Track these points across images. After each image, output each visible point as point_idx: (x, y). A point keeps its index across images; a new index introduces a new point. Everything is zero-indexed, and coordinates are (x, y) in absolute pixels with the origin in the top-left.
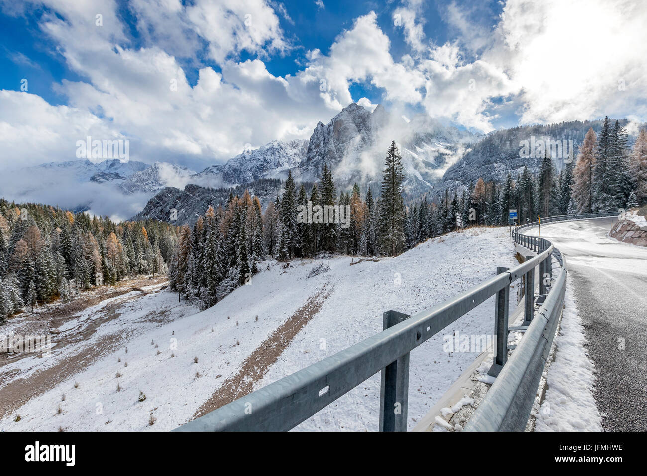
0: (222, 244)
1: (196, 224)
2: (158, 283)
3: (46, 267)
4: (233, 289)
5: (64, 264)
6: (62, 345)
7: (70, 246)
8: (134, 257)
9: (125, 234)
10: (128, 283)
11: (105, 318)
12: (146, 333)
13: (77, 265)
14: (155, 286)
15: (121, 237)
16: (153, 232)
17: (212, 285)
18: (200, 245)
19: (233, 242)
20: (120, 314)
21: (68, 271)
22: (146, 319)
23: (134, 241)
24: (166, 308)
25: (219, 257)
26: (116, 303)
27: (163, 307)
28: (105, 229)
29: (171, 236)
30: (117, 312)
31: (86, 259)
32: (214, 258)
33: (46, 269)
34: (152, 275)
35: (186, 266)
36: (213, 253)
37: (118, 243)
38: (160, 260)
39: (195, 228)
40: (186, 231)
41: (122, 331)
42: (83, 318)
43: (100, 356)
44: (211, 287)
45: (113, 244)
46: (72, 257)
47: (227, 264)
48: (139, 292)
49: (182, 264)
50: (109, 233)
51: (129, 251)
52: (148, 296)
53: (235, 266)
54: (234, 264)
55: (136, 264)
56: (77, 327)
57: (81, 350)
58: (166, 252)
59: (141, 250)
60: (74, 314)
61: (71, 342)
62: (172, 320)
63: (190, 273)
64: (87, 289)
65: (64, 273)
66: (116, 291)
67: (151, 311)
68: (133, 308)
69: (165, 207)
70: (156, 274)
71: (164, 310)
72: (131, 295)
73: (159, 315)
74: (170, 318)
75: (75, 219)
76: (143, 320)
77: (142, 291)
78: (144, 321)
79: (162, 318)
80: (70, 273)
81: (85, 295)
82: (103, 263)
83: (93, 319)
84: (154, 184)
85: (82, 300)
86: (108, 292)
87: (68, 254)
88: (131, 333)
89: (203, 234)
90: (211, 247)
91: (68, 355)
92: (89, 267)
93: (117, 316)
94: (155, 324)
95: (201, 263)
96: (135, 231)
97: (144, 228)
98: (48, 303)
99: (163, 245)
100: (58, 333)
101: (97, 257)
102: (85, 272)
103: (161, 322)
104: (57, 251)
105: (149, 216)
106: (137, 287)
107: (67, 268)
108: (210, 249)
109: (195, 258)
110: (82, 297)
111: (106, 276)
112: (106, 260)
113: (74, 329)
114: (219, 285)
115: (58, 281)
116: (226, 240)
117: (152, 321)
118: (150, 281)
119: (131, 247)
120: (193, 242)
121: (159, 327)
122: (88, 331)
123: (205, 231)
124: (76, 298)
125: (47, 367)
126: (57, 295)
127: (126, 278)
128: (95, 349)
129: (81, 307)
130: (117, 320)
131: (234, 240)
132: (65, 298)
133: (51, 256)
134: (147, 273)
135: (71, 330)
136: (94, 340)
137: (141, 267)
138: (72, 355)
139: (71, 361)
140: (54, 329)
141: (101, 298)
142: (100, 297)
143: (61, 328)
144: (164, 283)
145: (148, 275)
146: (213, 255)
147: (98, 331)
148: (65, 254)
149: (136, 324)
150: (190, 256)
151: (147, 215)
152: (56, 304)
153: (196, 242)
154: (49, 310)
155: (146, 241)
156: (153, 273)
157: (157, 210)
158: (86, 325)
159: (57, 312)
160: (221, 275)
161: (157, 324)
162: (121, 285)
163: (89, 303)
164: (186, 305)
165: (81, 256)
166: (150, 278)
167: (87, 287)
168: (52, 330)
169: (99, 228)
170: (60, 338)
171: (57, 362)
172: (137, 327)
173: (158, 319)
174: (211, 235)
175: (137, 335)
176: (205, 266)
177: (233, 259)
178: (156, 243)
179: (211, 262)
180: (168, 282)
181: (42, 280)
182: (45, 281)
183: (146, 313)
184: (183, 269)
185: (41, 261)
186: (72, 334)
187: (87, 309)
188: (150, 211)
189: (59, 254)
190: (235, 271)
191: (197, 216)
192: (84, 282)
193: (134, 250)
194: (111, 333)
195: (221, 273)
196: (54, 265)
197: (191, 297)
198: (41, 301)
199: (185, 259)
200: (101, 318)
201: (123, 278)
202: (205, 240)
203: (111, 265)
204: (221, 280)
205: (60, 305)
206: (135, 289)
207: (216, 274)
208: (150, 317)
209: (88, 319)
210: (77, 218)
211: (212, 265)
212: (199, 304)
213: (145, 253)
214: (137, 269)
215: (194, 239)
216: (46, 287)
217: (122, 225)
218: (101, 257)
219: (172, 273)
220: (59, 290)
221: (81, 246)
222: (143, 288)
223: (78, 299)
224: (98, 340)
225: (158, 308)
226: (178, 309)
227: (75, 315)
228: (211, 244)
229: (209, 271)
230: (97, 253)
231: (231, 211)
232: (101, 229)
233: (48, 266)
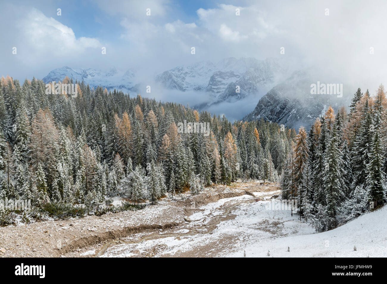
0: (345, 155)
1: (313, 128)
2: (269, 190)
3: (181, 160)
4: (359, 215)
5: (193, 159)
6: (193, 233)
7: (197, 143)
8: (246, 159)
9: (239, 134)
10: (241, 185)
11: (224, 216)
12: (261, 241)
13: (202, 162)
14: (266, 193)
15: (236, 137)
16: (264, 134)
17: (331, 203)
18: (318, 153)
19: (361, 153)
20: (236, 216)
21: (195, 166)
22: (259, 227)
23: (247, 143)
24: (279, 219)
25: (341, 171)
26: (232, 204)
27: (276, 218)
28: (222, 129)
29: (283, 140)
30: (233, 213)
31: (208, 156)
32: (336, 171)
33: (181, 162)
34: (262, 181)
35: (301, 176)
36: (335, 165)
37: (234, 143)
38: (271, 165)
39: (312, 132)
40: (302, 135)
41: (240, 234)
42: (207, 212)
43: (223, 253)
44: (331, 206)
45: (229, 144)
46: (199, 154)
47: (351, 180)
48: (251, 197)
49: (296, 173)
50: (226, 133)
51: (242, 153)
52: (260, 202)
53: (363, 185)
54: (361, 181)
55: (248, 167)
56: (202, 220)
57: (207, 242)
58: (277, 157)
59: (253, 153)
60: (199, 207)
61: (198, 232)
62: (286, 235)
63: (305, 185)
64: (208, 185)
65: (193, 167)
66: (231, 191)
67: (264, 219)
68: (247, 213)
69: (276, 107)
70: (266, 181)
71: (276, 221)
72: (244, 198)
73: (272, 225)
74: (284, 232)
75: (200, 118)
76: (257, 227)
77: (254, 196)
78: (258, 229)
79: (275, 230)
80: (197, 168)
81: (207, 191)
82: (221, 161)
83: (214, 215)
84: (265, 81)
85: (206, 195)
86: (225, 192)
87: (196, 150)
88: (247, 237)
89: (321, 140)
90: (332, 157)
91: (198, 244)
92: (211, 164)
93: (233, 217)
94: (269, 234)
95: (319, 176)
96: (248, 132)
97: (256, 129)
98: (181, 192)
99: (274, 150)
100: (190, 221)
101: (217, 155)
102: (207, 169)
103: (274, 234)
104: (188, 146)
105: (259, 116)
106: (249, 191)
107: (195, 163)
108: (331, 160)
109: (312, 168)
110: (205, 192)
111: (223, 175)
112: (223, 159)
113: (200, 221)
114: (340, 206)
115: (189, 174)
116: (350, 150)
117: (266, 230)
118: (261, 187)
119: (244, 148)
120: (309, 148)
121: (273, 239)
122: (211, 226)
123: (324, 137)
124: (200, 192)
125: (185, 250)
126: (188, 187)
127: (239, 180)
128: (218, 245)
129: (204, 201)
130: (234, 222)
131: (363, 151)
132: (193, 191)
133: (184, 150)
134: (258, 178)
135: (198, 222)
136: (217, 236)
137: (252, 171)
138: (202, 245)
139: (201, 250)
140: (187, 217)
141: (220, 197)
142: (219, 195)
143: (192, 218)
144: (275, 192)
145: (259, 180)
146: (334, 168)
147: (219, 228)
148: (193, 150)
149: (251, 229)
150: (306, 166)
151: (258, 116)
152: (187, 195)
153: (312, 149)
154: (183, 199)
155: (258, 143)
156: (264, 179)
157: (267, 110)
158: (208, 220)
159: (188, 202)
160: (343, 193)
161: (271, 235)
162: (235, 186)
163: (210, 199)
164: (299, 220)
165: (205, 153)
166: (261, 184)
167: (209, 183)
168: (185, 218)
169: (218, 128)
170: (191, 226)
171: (191, 247)
172: (252, 233)
173: (272, 229)
174: (332, 142)
175: (252, 241)
176: (324, 179)
177: (360, 175)
178: (267, 146)
179: (332, 175)
180: (279, 191)
181: (178, 172)
182: (180, 172)
183: (260, 220)
184: (297, 180)
185: (178, 155)
186: (199, 225)
187: (209, 204)
188: (261, 111)
189: (190, 150)
190: (362, 191)
191: (309, 118)
192: (206, 179)
193: (246, 152)
194: (230, 233)
195: (343, 191)
196: (186, 159)
197: (307, 213)
198: (178, 190)
199: (300, 168)
200: (220, 216)
201: (236, 180)
202: (324, 148)
203: (227, 165)
204: (343, 200)
205: (190, 196)
206: (247, 193)
207: (337, 191)
208: (263, 226)
209: (210, 214)
210: (202, 116)
211: (333, 180)
212: (315, 224)
213: (256, 156)
214: (249, 172)
215: (310, 145)
216: (180, 178)
217: (236, 125)
218: (220, 156)
219: (284, 181)
220: (189, 183)
221: (205, 144)
222: (255, 194)
223: (203, 194)
224: (220, 237)
225: (270, 218)
226: (291, 223)
227: (201, 208)
228: (332, 153)
229: (329, 186)
230: (216, 151)
231: (359, 113)
232: (219, 128)
233: (182, 159)
